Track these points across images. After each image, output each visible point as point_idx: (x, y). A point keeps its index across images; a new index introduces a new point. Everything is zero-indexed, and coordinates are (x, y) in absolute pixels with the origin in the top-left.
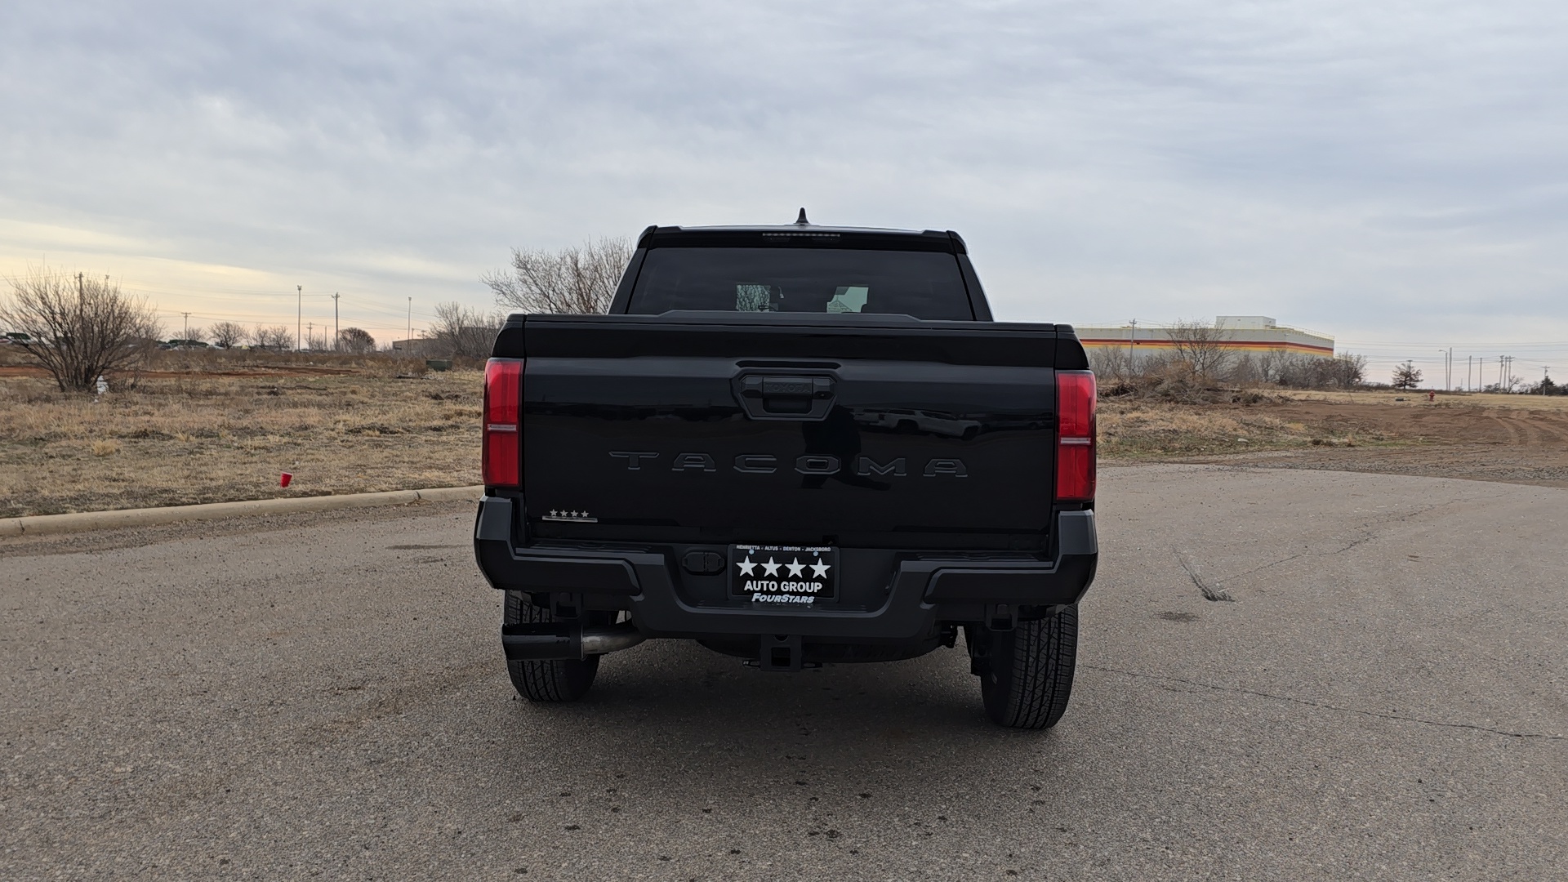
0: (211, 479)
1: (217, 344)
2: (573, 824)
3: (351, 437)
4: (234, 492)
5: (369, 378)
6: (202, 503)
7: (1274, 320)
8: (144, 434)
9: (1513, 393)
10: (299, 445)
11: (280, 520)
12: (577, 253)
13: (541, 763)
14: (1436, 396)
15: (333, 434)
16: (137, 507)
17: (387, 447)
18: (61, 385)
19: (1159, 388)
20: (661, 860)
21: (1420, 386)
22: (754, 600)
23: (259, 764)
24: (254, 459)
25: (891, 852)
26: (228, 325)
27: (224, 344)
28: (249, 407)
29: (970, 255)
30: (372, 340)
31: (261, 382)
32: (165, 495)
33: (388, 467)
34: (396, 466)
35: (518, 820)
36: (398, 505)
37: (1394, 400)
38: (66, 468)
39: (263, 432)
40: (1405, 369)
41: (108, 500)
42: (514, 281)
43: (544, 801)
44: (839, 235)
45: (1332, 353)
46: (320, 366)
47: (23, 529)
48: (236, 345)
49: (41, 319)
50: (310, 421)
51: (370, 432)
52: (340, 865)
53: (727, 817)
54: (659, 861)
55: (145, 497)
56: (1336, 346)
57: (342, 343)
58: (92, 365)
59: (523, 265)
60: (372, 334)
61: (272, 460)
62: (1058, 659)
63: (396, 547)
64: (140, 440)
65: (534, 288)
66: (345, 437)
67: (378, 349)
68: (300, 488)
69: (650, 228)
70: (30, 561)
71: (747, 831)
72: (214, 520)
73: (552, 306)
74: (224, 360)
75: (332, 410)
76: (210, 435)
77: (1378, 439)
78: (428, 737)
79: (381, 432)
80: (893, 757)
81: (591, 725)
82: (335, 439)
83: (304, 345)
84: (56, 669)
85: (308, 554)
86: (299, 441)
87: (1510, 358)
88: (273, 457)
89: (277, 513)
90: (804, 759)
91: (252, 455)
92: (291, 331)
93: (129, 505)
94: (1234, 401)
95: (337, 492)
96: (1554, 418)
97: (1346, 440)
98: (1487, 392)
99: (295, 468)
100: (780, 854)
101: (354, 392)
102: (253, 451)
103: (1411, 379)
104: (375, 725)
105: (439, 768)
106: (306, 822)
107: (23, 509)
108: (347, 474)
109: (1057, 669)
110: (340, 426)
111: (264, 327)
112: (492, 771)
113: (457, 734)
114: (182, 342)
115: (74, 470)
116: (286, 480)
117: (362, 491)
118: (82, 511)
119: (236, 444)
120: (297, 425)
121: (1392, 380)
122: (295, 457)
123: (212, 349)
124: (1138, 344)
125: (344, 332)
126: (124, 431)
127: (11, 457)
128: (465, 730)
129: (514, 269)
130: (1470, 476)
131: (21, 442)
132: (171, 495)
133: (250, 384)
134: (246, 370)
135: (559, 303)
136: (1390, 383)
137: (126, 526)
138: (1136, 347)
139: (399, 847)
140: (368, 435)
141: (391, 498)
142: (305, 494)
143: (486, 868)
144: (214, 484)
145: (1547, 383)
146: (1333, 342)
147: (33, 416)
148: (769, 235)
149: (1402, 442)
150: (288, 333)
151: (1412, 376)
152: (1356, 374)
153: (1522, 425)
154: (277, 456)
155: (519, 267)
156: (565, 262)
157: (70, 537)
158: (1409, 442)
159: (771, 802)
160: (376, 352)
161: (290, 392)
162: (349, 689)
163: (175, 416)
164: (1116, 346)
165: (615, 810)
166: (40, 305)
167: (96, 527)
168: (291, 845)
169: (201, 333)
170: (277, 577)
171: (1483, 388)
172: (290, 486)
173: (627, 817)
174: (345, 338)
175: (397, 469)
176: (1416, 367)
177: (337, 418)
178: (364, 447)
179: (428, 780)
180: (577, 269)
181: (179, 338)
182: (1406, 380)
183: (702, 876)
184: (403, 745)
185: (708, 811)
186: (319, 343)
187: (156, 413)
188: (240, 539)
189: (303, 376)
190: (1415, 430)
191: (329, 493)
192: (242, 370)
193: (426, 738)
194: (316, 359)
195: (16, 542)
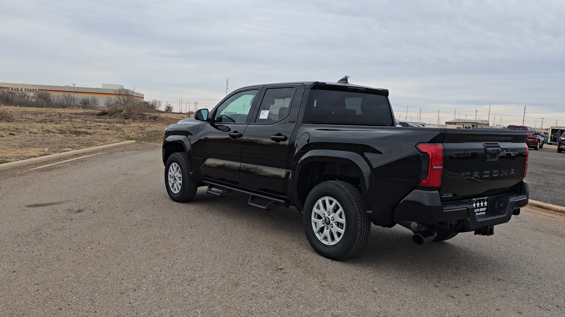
7: (124, 86)
19: (122, 113)
21: (173, 111)
37: (181, 117)
40: (168, 105)
45: (143, 99)
56: (145, 97)
87: (197, 102)
94: (150, 118)
103: (170, 109)
121: (164, 109)
124: (76, 93)
138: (75, 94)
146: (143, 95)
151: (171, 108)
164: (69, 94)
176: (172, 105)
182: (168, 109)
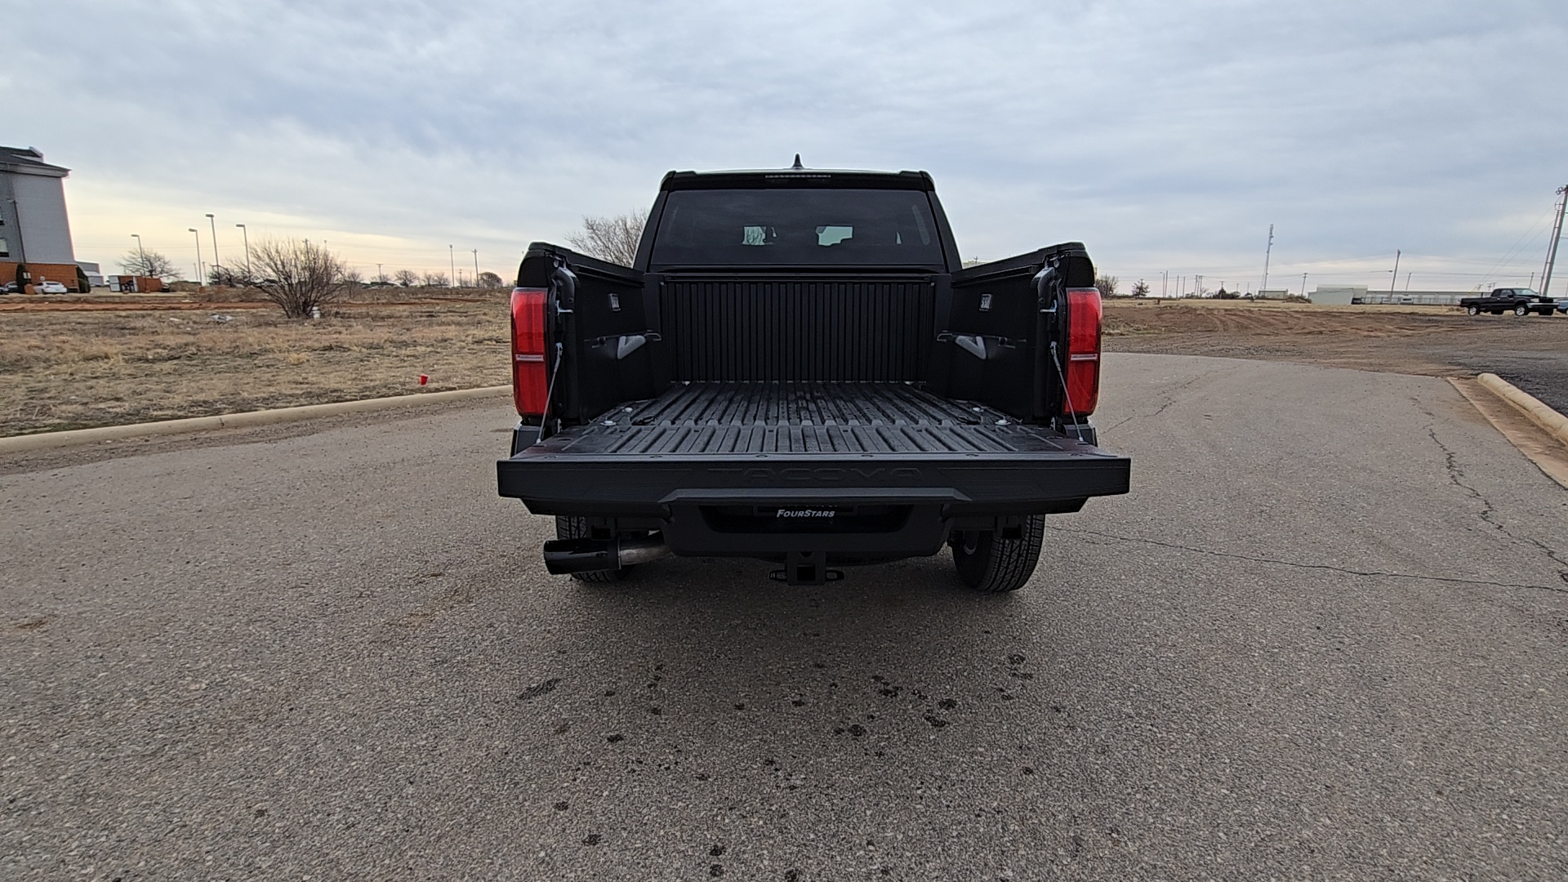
0: (371, 381)
1: (401, 284)
2: (617, 733)
3: (475, 346)
4: (388, 390)
5: (495, 304)
6: (361, 399)
8: (330, 348)
9: (1203, 298)
10: (438, 353)
11: (418, 410)
12: (626, 218)
13: (590, 654)
14: (1161, 302)
15: (463, 344)
16: (312, 404)
17: (499, 353)
18: (288, 314)
20: (700, 779)
21: (1148, 295)
22: (778, 516)
23: (330, 671)
24: (405, 364)
25: (913, 751)
26: (406, 272)
27: (405, 284)
28: (411, 326)
29: (937, 192)
30: (500, 280)
31: (425, 308)
32: (334, 394)
33: (499, 368)
34: (505, 366)
35: (564, 731)
36: (504, 396)
37: (1137, 304)
38: (267, 375)
39: (415, 344)
40: (1139, 285)
41: (292, 399)
42: (585, 237)
43: (590, 703)
44: (830, 176)
46: (466, 297)
47: (223, 424)
48: (411, 284)
49: (269, 270)
50: (449, 335)
51: (489, 342)
52: (379, 810)
53: (758, 714)
54: (698, 782)
55: (319, 396)
57: (481, 282)
58: (306, 299)
59: (591, 227)
60: (500, 276)
61: (418, 365)
62: (1030, 540)
63: (497, 431)
64: (327, 352)
65: (599, 242)
66: (472, 346)
67: (504, 285)
68: (435, 385)
69: (669, 173)
70: (220, 451)
71: (778, 733)
72: (369, 412)
73: (612, 254)
74: (404, 294)
75: (467, 327)
76: (378, 347)
77: (1137, 330)
78: (492, 629)
79: (497, 342)
80: (892, 629)
81: (635, 606)
82: (464, 348)
83: (457, 284)
84: (188, 562)
85: (432, 439)
86: (439, 350)
88: (419, 363)
89: (416, 405)
90: (818, 635)
91: (405, 361)
92: (448, 275)
93: (306, 403)
95: (460, 388)
96: (1241, 314)
97: (1119, 331)
98: (1187, 298)
99: (433, 371)
100: (811, 762)
101: (485, 314)
102: (406, 359)
103: (1143, 291)
104: (447, 617)
105: (497, 666)
106: (358, 748)
107: (225, 408)
108: (469, 373)
109: (1028, 549)
110: (470, 338)
111: (429, 273)
112: (545, 667)
113: (518, 623)
114: (376, 283)
115: (273, 376)
116: (424, 380)
117: (478, 386)
118: (270, 408)
119: (394, 354)
120: (440, 338)
121: (1132, 292)
122: (434, 362)
123: (398, 288)
125: (482, 275)
126: (317, 345)
127: (229, 368)
128: (526, 618)
129: (585, 230)
130: (1207, 354)
131: (240, 356)
132: (338, 394)
133: (416, 310)
134: (417, 301)
135: (616, 252)
136: (1131, 294)
137: (303, 419)
139: (445, 778)
140: (488, 344)
141: (499, 391)
142: (437, 390)
143: (527, 804)
144: (372, 384)
145: (1222, 291)
147: (252, 337)
148: (771, 177)
149: (1152, 331)
150: (445, 276)
151: (1144, 289)
152: (1111, 289)
153: (1224, 319)
154: (422, 362)
155: (588, 228)
156: (618, 225)
157: (258, 429)
158: (1156, 331)
159: (796, 691)
160: (502, 287)
161: (443, 315)
162: (432, 576)
163: (358, 334)
165: (656, 711)
166: (267, 260)
167: (279, 420)
168: (336, 784)
169: (389, 277)
170: (403, 460)
171: (1185, 296)
172: (427, 384)
173: (666, 719)
174: (482, 279)
175: (505, 368)
176: (1146, 283)
177: (469, 332)
178: (485, 353)
179: (484, 682)
180: (627, 229)
181: (374, 281)
182: (1140, 292)
183: (741, 800)
184: (467, 639)
185: (740, 707)
186: (466, 283)
187: (345, 332)
188: (384, 427)
189: (453, 304)
190: (1159, 323)
191: (454, 389)
192: (413, 301)
193: (489, 629)
194: (464, 292)
195: (217, 434)
